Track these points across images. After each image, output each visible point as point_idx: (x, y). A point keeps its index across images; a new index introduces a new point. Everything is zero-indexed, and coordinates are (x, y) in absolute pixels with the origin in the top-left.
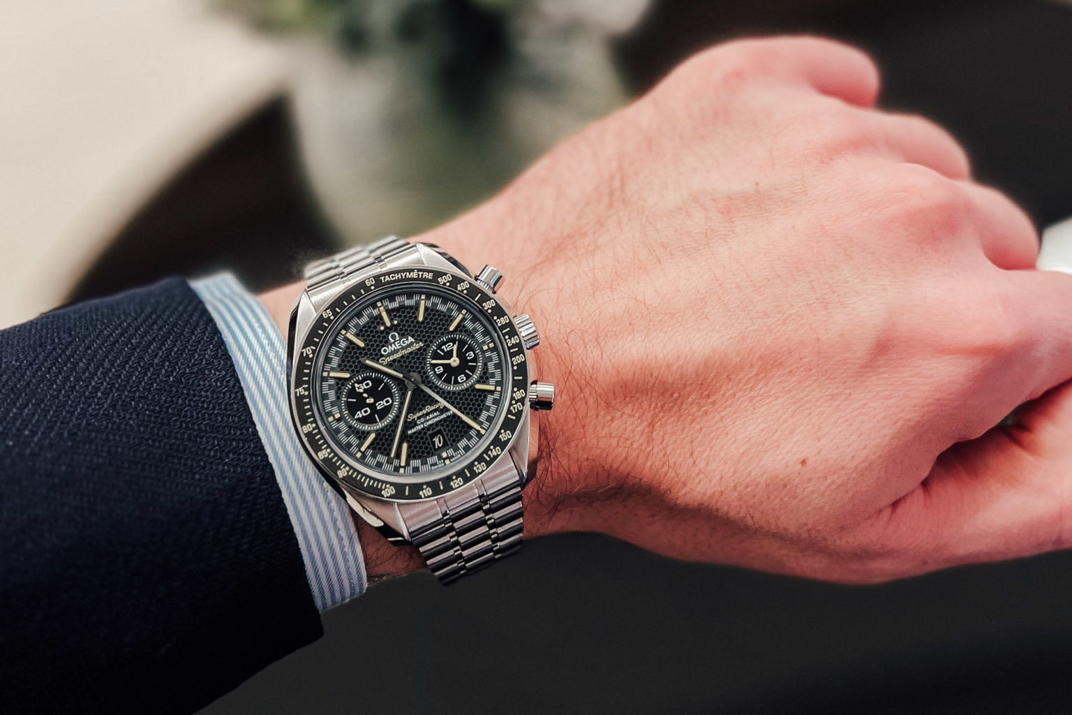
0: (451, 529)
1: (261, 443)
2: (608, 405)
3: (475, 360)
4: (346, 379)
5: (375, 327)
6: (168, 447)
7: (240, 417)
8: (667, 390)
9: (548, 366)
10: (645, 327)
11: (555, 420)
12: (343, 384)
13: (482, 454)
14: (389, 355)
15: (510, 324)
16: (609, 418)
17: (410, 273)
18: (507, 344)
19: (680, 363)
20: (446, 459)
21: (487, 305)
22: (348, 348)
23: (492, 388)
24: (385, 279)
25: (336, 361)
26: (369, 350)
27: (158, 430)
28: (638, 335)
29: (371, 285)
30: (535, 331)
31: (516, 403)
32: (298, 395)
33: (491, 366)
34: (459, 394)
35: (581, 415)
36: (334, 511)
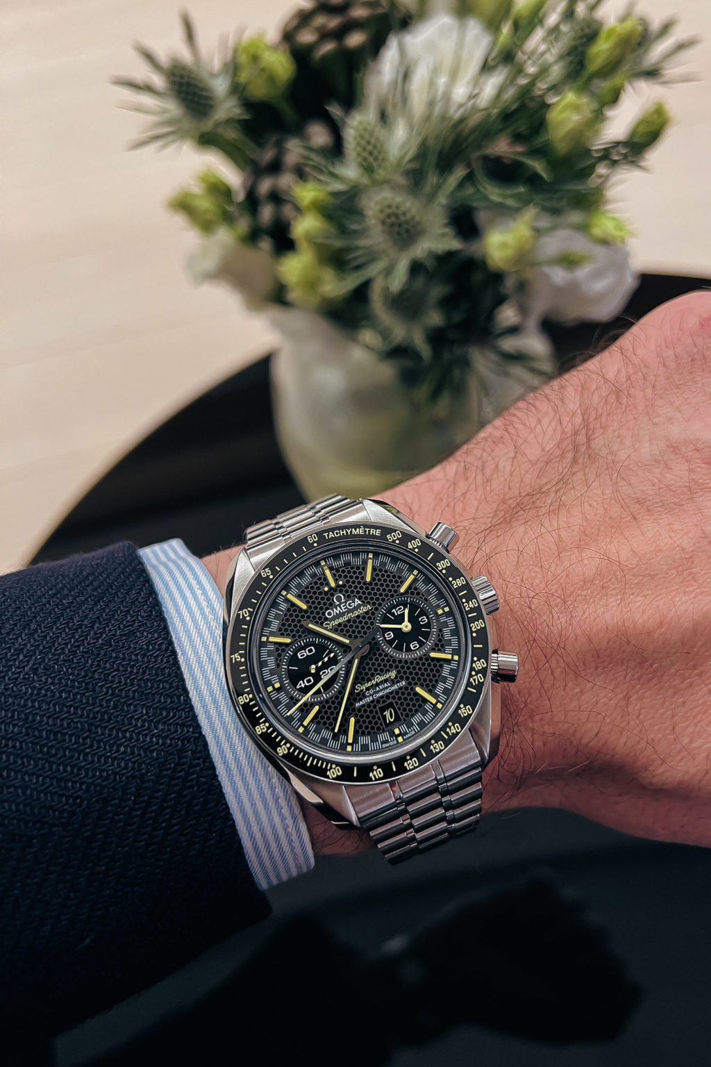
0: (405, 812)
1: (194, 713)
2: (577, 675)
3: (428, 625)
4: (287, 645)
5: (318, 588)
6: (91, 716)
7: (171, 683)
8: (647, 661)
9: (509, 634)
10: (620, 591)
11: (517, 693)
12: (283, 650)
13: (438, 732)
14: (334, 618)
15: (467, 586)
16: (578, 690)
17: (356, 530)
18: (464, 607)
19: (663, 630)
20: (398, 735)
21: (441, 565)
22: (289, 610)
23: (449, 657)
24: (328, 535)
25: (275, 625)
26: (312, 613)
27: (81, 697)
28: (612, 600)
29: (314, 542)
30: (494, 595)
31: (476, 675)
32: (234, 662)
33: (446, 631)
34: (412, 663)
35: (546, 686)
36: (275, 788)
